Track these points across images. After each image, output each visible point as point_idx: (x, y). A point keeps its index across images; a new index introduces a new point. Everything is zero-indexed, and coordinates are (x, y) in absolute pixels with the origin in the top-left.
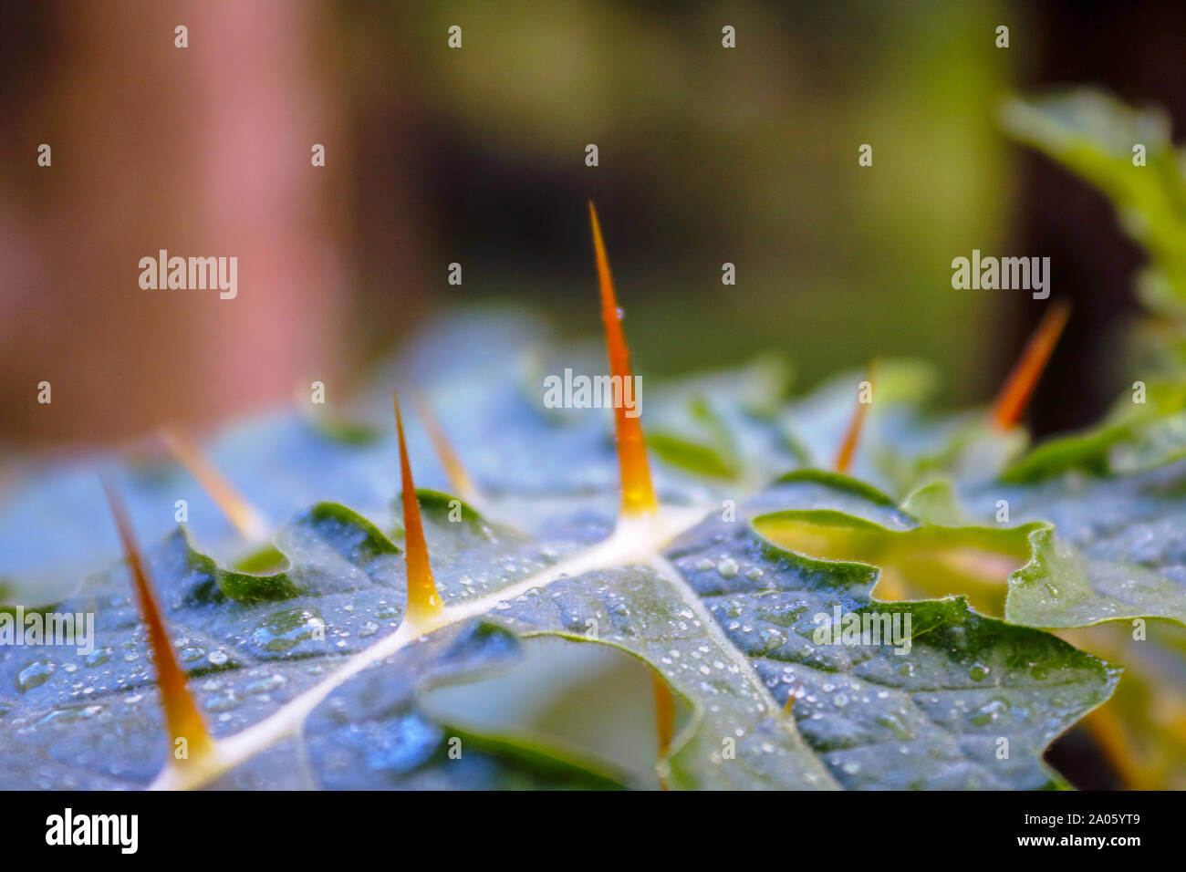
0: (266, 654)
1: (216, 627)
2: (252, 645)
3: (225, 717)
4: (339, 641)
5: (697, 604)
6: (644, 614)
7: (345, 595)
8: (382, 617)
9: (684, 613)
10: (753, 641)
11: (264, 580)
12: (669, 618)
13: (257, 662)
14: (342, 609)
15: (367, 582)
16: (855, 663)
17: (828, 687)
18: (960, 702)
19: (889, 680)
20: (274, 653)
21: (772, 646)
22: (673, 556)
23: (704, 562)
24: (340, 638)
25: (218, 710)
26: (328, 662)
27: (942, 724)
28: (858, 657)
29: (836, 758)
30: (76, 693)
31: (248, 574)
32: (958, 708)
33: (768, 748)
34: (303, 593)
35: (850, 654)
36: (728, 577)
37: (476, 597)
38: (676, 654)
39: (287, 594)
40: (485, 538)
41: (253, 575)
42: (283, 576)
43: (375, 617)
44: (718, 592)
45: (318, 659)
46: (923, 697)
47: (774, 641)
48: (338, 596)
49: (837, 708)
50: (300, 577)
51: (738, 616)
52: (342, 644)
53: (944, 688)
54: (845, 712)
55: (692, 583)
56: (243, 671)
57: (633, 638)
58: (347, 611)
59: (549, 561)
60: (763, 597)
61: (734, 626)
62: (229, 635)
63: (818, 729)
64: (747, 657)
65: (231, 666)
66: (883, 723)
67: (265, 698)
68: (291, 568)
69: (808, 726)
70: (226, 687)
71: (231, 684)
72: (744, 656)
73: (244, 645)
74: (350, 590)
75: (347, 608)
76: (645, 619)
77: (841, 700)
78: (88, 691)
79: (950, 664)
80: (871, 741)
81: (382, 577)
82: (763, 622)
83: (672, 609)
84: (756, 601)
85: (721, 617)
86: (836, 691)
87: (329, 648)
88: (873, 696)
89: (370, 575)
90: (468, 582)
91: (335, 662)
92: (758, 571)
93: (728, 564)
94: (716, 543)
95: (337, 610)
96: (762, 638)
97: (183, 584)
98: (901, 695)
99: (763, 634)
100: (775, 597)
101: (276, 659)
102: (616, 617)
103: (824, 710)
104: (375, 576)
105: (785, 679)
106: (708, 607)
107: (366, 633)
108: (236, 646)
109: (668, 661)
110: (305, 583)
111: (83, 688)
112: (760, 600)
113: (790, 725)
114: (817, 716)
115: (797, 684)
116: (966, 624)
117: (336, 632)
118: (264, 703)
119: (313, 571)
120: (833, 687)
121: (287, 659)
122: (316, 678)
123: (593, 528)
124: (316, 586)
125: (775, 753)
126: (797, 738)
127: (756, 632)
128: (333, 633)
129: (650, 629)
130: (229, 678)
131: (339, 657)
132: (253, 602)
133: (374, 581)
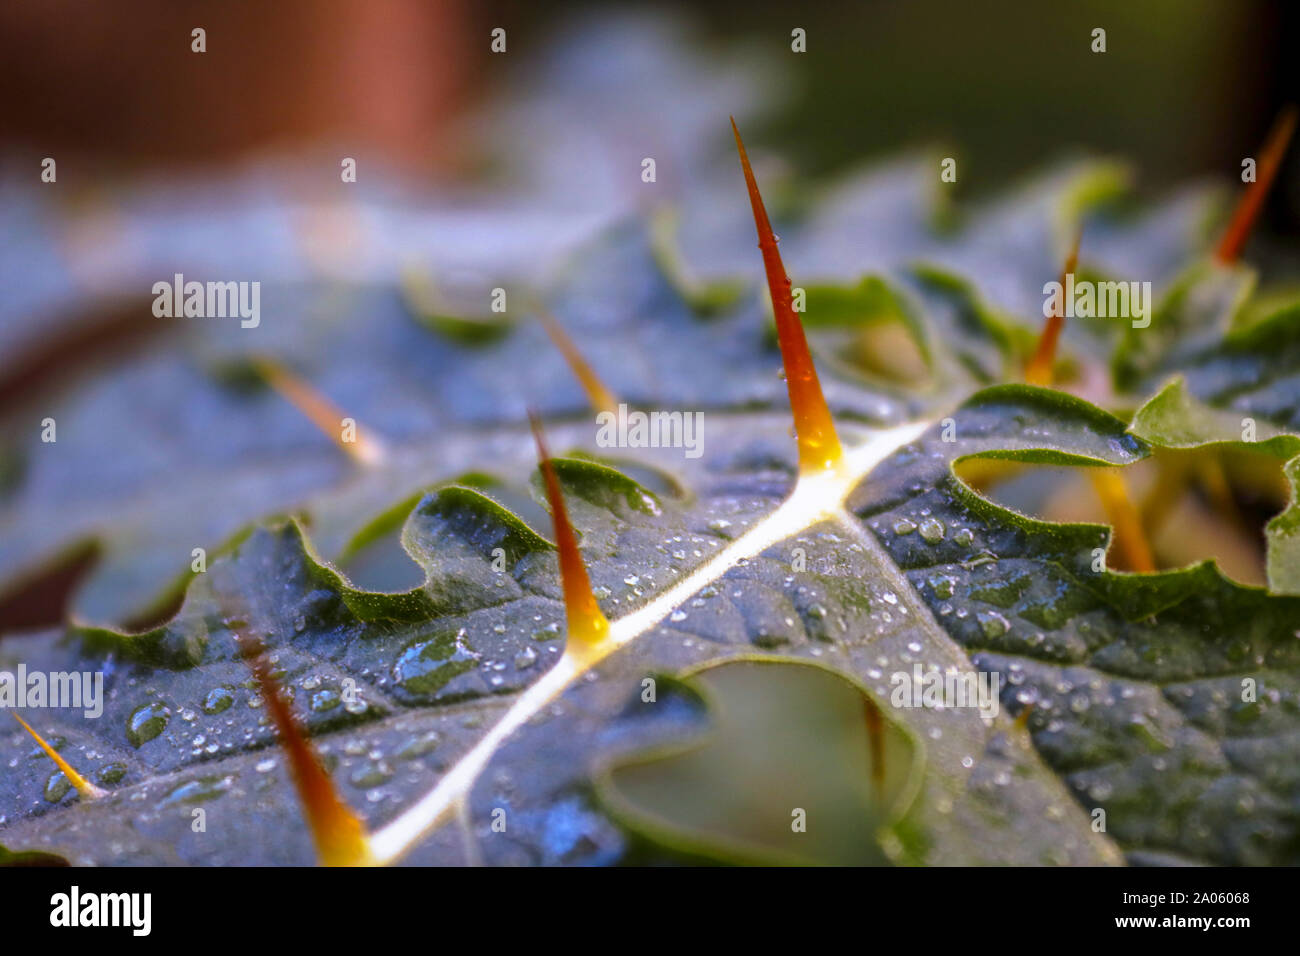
0: (411, 698)
1: (349, 658)
2: (394, 686)
3: (375, 795)
4: (494, 676)
5: (901, 581)
6: (842, 611)
7: (493, 609)
8: (540, 640)
9: (887, 597)
10: (970, 629)
11: (398, 598)
12: (869, 609)
13: (402, 708)
14: (492, 630)
15: (517, 590)
16: (1092, 649)
17: (1062, 687)
18: (1218, 692)
19: (1134, 670)
20: (420, 696)
21: (992, 634)
22: (865, 514)
23: (902, 524)
24: (495, 673)
25: (365, 786)
26: (484, 707)
27: (1201, 724)
28: (1094, 642)
29: (1081, 778)
30: (198, 752)
31: (379, 593)
32: (1218, 703)
33: (1002, 779)
34: (444, 610)
35: (1086, 640)
36: (931, 544)
37: (645, 602)
38: (883, 661)
39: (426, 613)
40: (646, 511)
41: (386, 594)
42: (420, 593)
43: (532, 640)
44: (923, 563)
45: (471, 703)
46: (1176, 688)
47: (995, 629)
48: (485, 612)
49: (1076, 715)
50: (440, 591)
51: (950, 595)
52: (497, 681)
53: (1199, 675)
54: (1085, 718)
55: (889, 551)
56: (388, 722)
57: (833, 649)
58: (500, 634)
59: (724, 536)
60: (976, 567)
61: (946, 611)
62: (366, 671)
63: (1057, 743)
64: (965, 650)
65: (373, 715)
66: (1132, 731)
67: (418, 765)
68: (428, 581)
69: (1046, 740)
70: (370, 748)
71: (376, 742)
72: (962, 649)
73: (385, 684)
74: (497, 603)
75: (497, 629)
76: (844, 617)
77: (1079, 704)
78: (212, 749)
79: (1203, 644)
80: (1120, 755)
81: (535, 583)
82: (980, 603)
83: (872, 595)
84: (968, 574)
85: (930, 597)
86: (1074, 692)
87: (484, 688)
88: (1116, 692)
89: (519, 580)
90: (633, 581)
91: (494, 706)
92: (966, 533)
93: (931, 527)
94: (914, 494)
95: (486, 632)
96: (979, 625)
97: (305, 600)
98: (1150, 692)
99: (982, 618)
100: (989, 568)
101: (424, 703)
102: (811, 621)
103: (1062, 718)
104: (526, 582)
105: (1013, 679)
106: (913, 583)
107: (524, 664)
108: (375, 686)
109: (875, 674)
110: (446, 599)
111: (205, 744)
112: (973, 572)
113: (1025, 740)
114: (1055, 727)
115: (1026, 686)
116: (1218, 594)
117: (488, 664)
118: (418, 773)
119: (453, 582)
120: (1070, 686)
121: (435, 704)
122: (475, 734)
123: (766, 475)
124: (459, 601)
125: (1011, 785)
126: (1034, 760)
127: (973, 617)
128: (485, 666)
129: (851, 631)
130: (372, 730)
131: (495, 699)
132: (389, 625)
133: (524, 587)
